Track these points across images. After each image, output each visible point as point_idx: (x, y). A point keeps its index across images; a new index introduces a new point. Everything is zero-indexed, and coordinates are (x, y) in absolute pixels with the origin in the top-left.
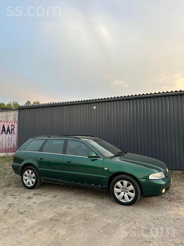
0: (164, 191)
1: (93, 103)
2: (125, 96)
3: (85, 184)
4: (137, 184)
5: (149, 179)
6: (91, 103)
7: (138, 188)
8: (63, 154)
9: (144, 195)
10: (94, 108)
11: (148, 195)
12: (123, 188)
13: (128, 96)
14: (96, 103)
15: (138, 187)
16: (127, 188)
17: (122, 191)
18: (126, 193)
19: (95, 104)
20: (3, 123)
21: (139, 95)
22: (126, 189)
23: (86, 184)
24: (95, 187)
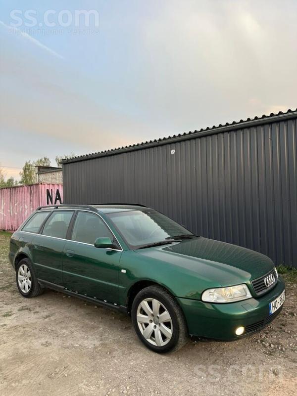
0: (240, 331)
1: (170, 143)
2: (227, 124)
3: (103, 301)
4: (176, 311)
5: (201, 300)
6: (166, 144)
7: (179, 319)
8: (66, 239)
9: (192, 335)
10: (172, 153)
11: (202, 338)
12: (153, 315)
13: (234, 123)
14: (175, 142)
15: (178, 315)
16: (158, 315)
17: (151, 321)
18: (157, 326)
19: (173, 145)
20: (56, 188)
21: (256, 118)
22: (158, 317)
23: (95, 298)
24: (109, 306)
